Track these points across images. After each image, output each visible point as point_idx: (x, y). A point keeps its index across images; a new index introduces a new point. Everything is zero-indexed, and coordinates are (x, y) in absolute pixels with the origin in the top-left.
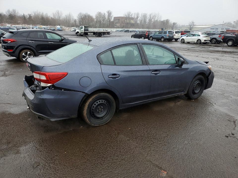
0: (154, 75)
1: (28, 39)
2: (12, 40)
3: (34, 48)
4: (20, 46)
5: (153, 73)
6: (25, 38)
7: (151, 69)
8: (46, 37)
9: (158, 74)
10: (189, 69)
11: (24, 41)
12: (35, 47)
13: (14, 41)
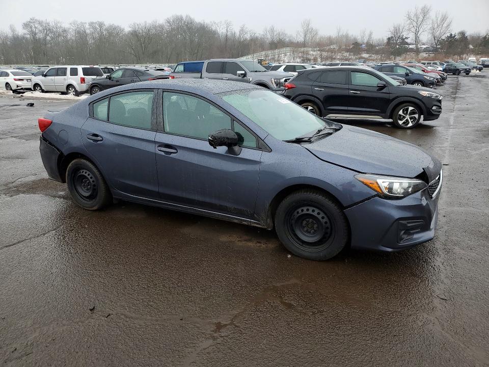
0: (163, 154)
1: (315, 83)
2: (290, 86)
3: (320, 100)
4: (300, 95)
5: (160, 148)
6: (311, 83)
7: (156, 140)
8: (349, 81)
9: (172, 155)
10: (263, 164)
11: (307, 87)
12: (322, 100)
13: (292, 88)
